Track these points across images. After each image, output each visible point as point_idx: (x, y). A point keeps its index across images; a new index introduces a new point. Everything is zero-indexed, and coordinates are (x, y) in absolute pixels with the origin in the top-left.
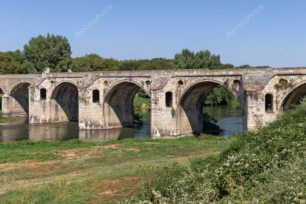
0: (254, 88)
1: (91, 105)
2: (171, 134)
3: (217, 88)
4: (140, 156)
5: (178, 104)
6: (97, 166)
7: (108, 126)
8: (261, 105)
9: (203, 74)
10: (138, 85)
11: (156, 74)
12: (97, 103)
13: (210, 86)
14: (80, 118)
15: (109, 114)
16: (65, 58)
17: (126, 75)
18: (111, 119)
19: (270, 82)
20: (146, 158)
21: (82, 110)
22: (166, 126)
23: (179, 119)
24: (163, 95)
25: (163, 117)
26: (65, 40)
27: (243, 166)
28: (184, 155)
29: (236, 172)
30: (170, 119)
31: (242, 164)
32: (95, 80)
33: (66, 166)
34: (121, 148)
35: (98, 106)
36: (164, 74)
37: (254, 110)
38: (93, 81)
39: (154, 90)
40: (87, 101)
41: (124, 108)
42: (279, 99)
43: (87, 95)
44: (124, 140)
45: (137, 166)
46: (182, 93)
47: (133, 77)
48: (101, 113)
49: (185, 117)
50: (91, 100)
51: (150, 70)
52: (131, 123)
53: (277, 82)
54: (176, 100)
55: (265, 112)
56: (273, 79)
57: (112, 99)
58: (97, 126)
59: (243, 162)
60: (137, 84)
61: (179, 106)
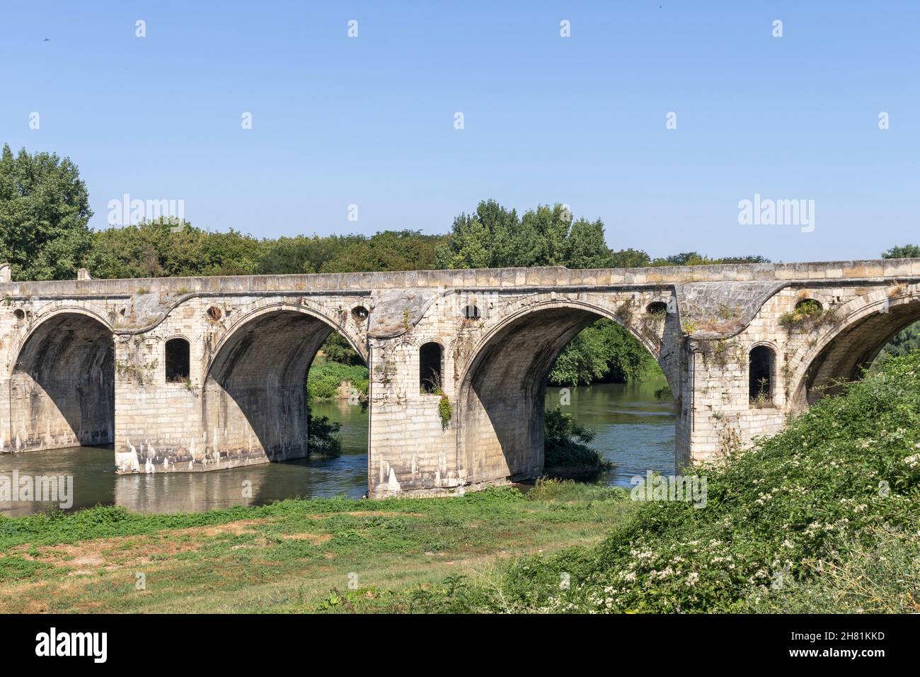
0: (714, 329)
1: (159, 390)
2: (438, 482)
3: (592, 330)
4: (329, 556)
5: (463, 384)
6: (179, 594)
7: (218, 460)
8: (737, 383)
9: (547, 283)
10: (325, 320)
11: (387, 286)
12: (180, 384)
13: (570, 324)
14: (120, 435)
15: (222, 420)
16: (66, 232)
17: (283, 288)
18: (230, 437)
19: (766, 308)
20: (353, 564)
21: (129, 407)
22: (421, 456)
23: (463, 432)
24: (410, 355)
25: (411, 427)
26: (68, 171)
27: (681, 580)
28: (482, 550)
29: (656, 600)
30: (433, 433)
31: (679, 573)
32: (176, 306)
33: (69, 598)
34: (266, 531)
35: (185, 393)
36: (413, 284)
37: (715, 399)
38: (167, 308)
39: (379, 338)
40: (144, 378)
41: (276, 399)
42: (794, 362)
43: (147, 356)
44: (277, 505)
45: (322, 592)
46: (477, 347)
47: (308, 294)
48: (197, 417)
49: (486, 425)
50: (160, 373)
51: (369, 270)
52: (300, 448)
53: (790, 308)
54: (456, 370)
55: (748, 406)
56: (775, 299)
57: (235, 370)
58: (180, 460)
59: (680, 566)
60: (321, 318)
61: (464, 390)
